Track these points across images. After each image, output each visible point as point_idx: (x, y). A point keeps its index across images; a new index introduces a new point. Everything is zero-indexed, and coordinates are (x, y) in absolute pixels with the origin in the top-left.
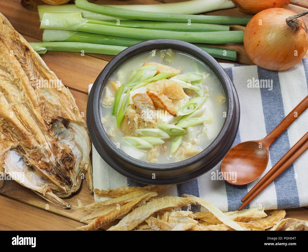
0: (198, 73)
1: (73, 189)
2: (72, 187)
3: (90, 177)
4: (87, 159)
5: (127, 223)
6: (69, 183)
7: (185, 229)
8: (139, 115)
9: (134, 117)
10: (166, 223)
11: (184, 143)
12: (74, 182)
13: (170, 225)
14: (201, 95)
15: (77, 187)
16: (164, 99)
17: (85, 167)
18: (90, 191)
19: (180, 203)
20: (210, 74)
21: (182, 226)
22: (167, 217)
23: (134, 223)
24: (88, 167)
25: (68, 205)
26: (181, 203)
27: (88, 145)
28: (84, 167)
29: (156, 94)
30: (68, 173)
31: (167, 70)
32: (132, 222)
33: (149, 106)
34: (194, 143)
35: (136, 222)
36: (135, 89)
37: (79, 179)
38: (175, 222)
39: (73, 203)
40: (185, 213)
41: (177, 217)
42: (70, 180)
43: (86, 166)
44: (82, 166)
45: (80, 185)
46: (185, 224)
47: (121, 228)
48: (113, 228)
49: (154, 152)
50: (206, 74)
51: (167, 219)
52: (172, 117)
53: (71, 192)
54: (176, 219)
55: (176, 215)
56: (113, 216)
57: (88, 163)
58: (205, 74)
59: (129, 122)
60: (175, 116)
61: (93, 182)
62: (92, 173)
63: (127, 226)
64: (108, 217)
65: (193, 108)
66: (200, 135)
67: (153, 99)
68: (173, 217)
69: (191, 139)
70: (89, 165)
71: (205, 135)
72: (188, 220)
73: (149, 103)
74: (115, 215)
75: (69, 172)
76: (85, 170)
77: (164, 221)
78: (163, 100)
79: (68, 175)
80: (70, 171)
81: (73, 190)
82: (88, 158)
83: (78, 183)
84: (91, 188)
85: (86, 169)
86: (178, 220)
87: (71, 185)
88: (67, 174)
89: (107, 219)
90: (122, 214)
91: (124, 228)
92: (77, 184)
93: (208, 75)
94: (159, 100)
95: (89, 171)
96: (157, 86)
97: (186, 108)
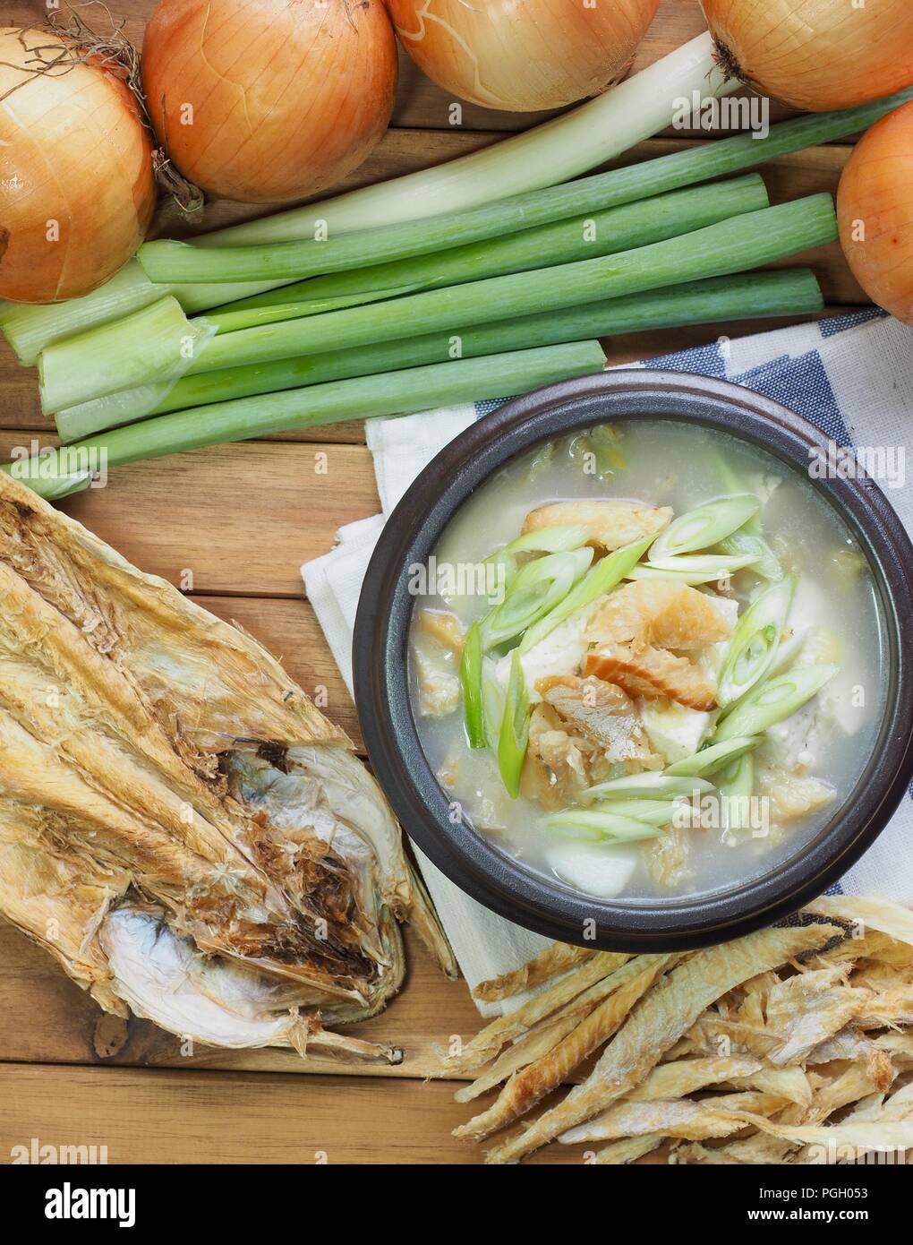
0: (736, 491)
1: (386, 985)
2: (378, 976)
3: (432, 928)
4: (400, 866)
5: (625, 1064)
6: (366, 967)
7: (833, 1029)
8: (579, 741)
9: (565, 753)
10: (760, 1029)
11: (767, 779)
12: (378, 957)
13: (776, 1034)
14: (774, 578)
15: (394, 968)
16: (659, 663)
17: (398, 894)
18: (450, 978)
19: (790, 950)
20: (779, 480)
21: (820, 1023)
22: (758, 1011)
23: (647, 1057)
24: (412, 892)
25: (393, 1053)
26: (796, 948)
27: (384, 815)
28: (398, 897)
29: (625, 657)
30: (347, 934)
31: (622, 526)
32: (641, 1057)
33: (613, 708)
34: (799, 771)
35: (652, 1052)
36: (535, 645)
37: (387, 934)
38: (789, 1016)
39: (398, 1023)
40: (816, 978)
41: (793, 998)
42: (364, 955)
43: (405, 891)
44: (391, 894)
45: (402, 960)
46: (825, 1013)
47: (608, 1088)
48: (579, 1094)
49: (674, 852)
50: (765, 484)
51: (761, 1017)
52: (703, 717)
53: (382, 997)
54: (791, 1007)
55: (789, 995)
56: (569, 1061)
57: (408, 877)
58: (762, 481)
59: (554, 779)
60: (713, 707)
61: (447, 941)
62: (432, 909)
63: (628, 1075)
64: (556, 1068)
65: (765, 646)
66: (813, 732)
67: (619, 679)
68: (781, 1002)
69: (789, 760)
70: (414, 884)
71: (831, 724)
72: (832, 997)
73: (612, 701)
74: (577, 1057)
75: (350, 931)
76: (404, 905)
77: (753, 1026)
78: (656, 673)
79: (348, 941)
80: (353, 926)
81: (385, 991)
82: (404, 862)
83: (393, 951)
84: (449, 966)
85: (407, 902)
86: (801, 1007)
87: (373, 971)
88: (347, 938)
89: (553, 1076)
90: (598, 1044)
91: (618, 1083)
92: (391, 958)
93: (773, 484)
94: (642, 674)
95: (421, 907)
96: (619, 623)
97: (742, 660)
